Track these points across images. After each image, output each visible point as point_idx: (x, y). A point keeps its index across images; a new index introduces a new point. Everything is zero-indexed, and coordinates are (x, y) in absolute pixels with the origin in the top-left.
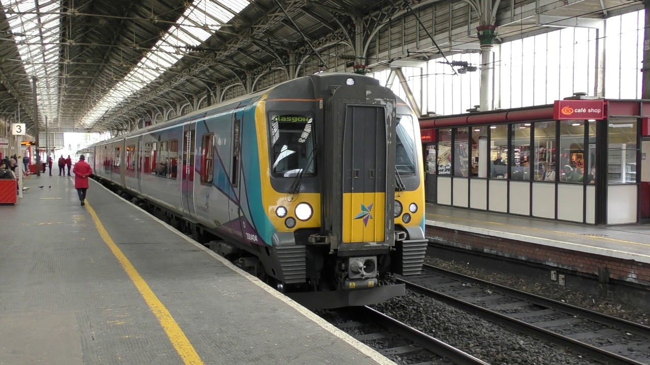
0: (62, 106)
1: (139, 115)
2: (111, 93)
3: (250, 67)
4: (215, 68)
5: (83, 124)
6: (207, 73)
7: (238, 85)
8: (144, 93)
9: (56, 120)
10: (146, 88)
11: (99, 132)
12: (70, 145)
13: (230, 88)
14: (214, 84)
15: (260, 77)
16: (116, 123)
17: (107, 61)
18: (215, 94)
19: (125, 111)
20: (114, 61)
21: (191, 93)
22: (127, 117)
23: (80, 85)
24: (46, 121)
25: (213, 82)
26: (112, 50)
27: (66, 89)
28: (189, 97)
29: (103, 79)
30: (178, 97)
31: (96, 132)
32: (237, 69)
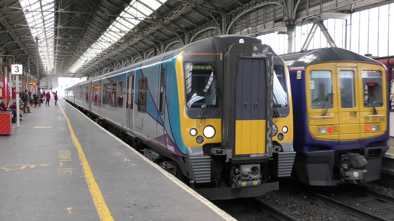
0: (57, 60)
1: (105, 66)
2: (88, 52)
3: (188, 29)
4: (161, 31)
5: (70, 72)
6: (155, 35)
7: (177, 43)
8: (109, 51)
9: (53, 70)
10: (111, 47)
11: (79, 77)
12: (62, 86)
13: (171, 45)
14: (159, 43)
15: (196, 36)
16: (90, 71)
17: (82, 36)
18: (160, 50)
19: (97, 63)
20: (85, 36)
21: (142, 50)
22: (98, 67)
23: (68, 45)
24: (47, 70)
25: (159, 41)
26: (85, 30)
27: (59, 48)
28: (141, 52)
29: (83, 42)
30: (133, 53)
31: (77, 77)
32: (178, 30)
